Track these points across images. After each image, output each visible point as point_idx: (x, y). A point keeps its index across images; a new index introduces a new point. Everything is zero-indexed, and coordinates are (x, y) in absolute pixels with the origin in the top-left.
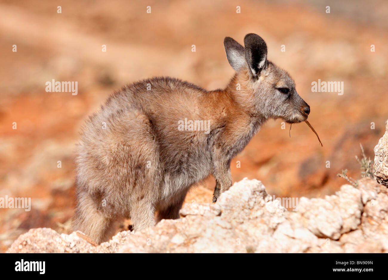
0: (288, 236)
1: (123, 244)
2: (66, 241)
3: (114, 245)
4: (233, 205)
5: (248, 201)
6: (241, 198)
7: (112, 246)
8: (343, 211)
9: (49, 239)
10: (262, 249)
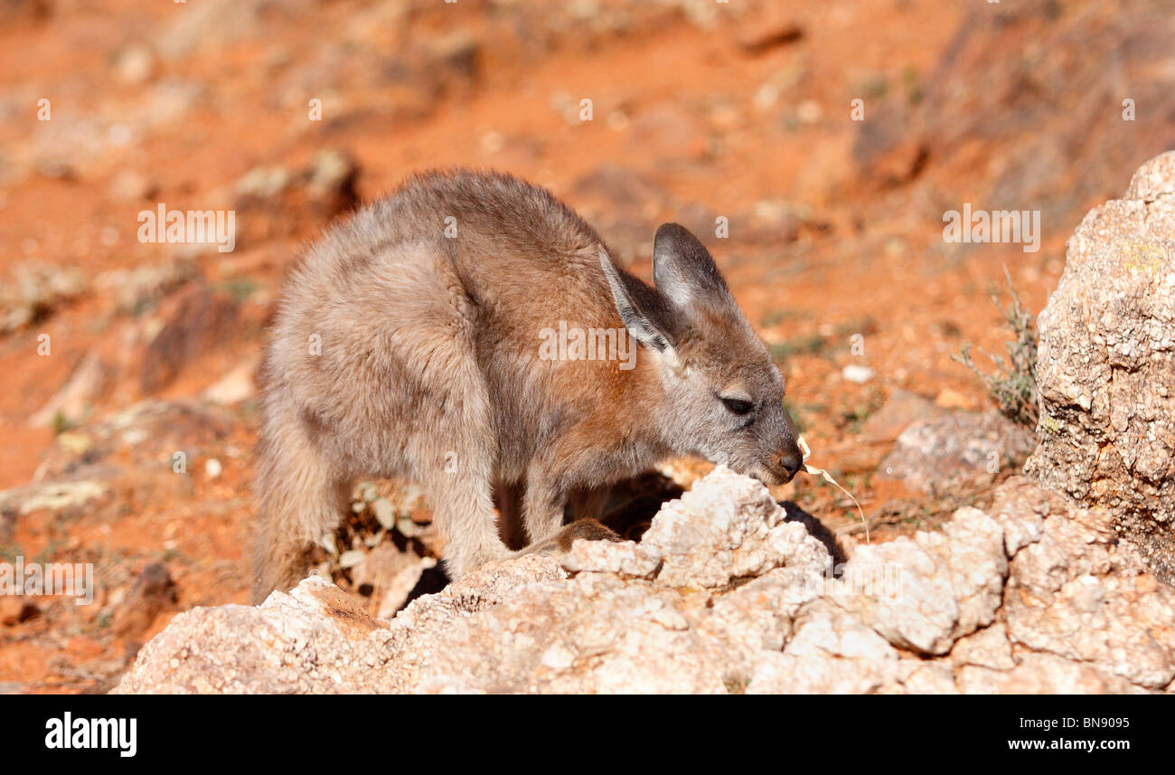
0: (824, 650)
1: (422, 629)
2: (283, 637)
3: (401, 635)
4: (692, 542)
5: (729, 530)
6: (710, 524)
7: (396, 637)
8: (959, 578)
9: (244, 636)
10: (763, 683)
